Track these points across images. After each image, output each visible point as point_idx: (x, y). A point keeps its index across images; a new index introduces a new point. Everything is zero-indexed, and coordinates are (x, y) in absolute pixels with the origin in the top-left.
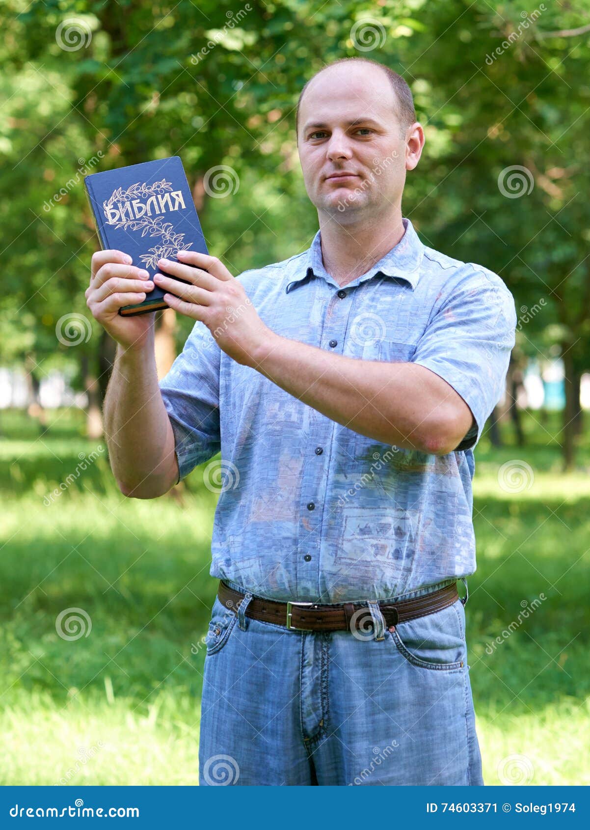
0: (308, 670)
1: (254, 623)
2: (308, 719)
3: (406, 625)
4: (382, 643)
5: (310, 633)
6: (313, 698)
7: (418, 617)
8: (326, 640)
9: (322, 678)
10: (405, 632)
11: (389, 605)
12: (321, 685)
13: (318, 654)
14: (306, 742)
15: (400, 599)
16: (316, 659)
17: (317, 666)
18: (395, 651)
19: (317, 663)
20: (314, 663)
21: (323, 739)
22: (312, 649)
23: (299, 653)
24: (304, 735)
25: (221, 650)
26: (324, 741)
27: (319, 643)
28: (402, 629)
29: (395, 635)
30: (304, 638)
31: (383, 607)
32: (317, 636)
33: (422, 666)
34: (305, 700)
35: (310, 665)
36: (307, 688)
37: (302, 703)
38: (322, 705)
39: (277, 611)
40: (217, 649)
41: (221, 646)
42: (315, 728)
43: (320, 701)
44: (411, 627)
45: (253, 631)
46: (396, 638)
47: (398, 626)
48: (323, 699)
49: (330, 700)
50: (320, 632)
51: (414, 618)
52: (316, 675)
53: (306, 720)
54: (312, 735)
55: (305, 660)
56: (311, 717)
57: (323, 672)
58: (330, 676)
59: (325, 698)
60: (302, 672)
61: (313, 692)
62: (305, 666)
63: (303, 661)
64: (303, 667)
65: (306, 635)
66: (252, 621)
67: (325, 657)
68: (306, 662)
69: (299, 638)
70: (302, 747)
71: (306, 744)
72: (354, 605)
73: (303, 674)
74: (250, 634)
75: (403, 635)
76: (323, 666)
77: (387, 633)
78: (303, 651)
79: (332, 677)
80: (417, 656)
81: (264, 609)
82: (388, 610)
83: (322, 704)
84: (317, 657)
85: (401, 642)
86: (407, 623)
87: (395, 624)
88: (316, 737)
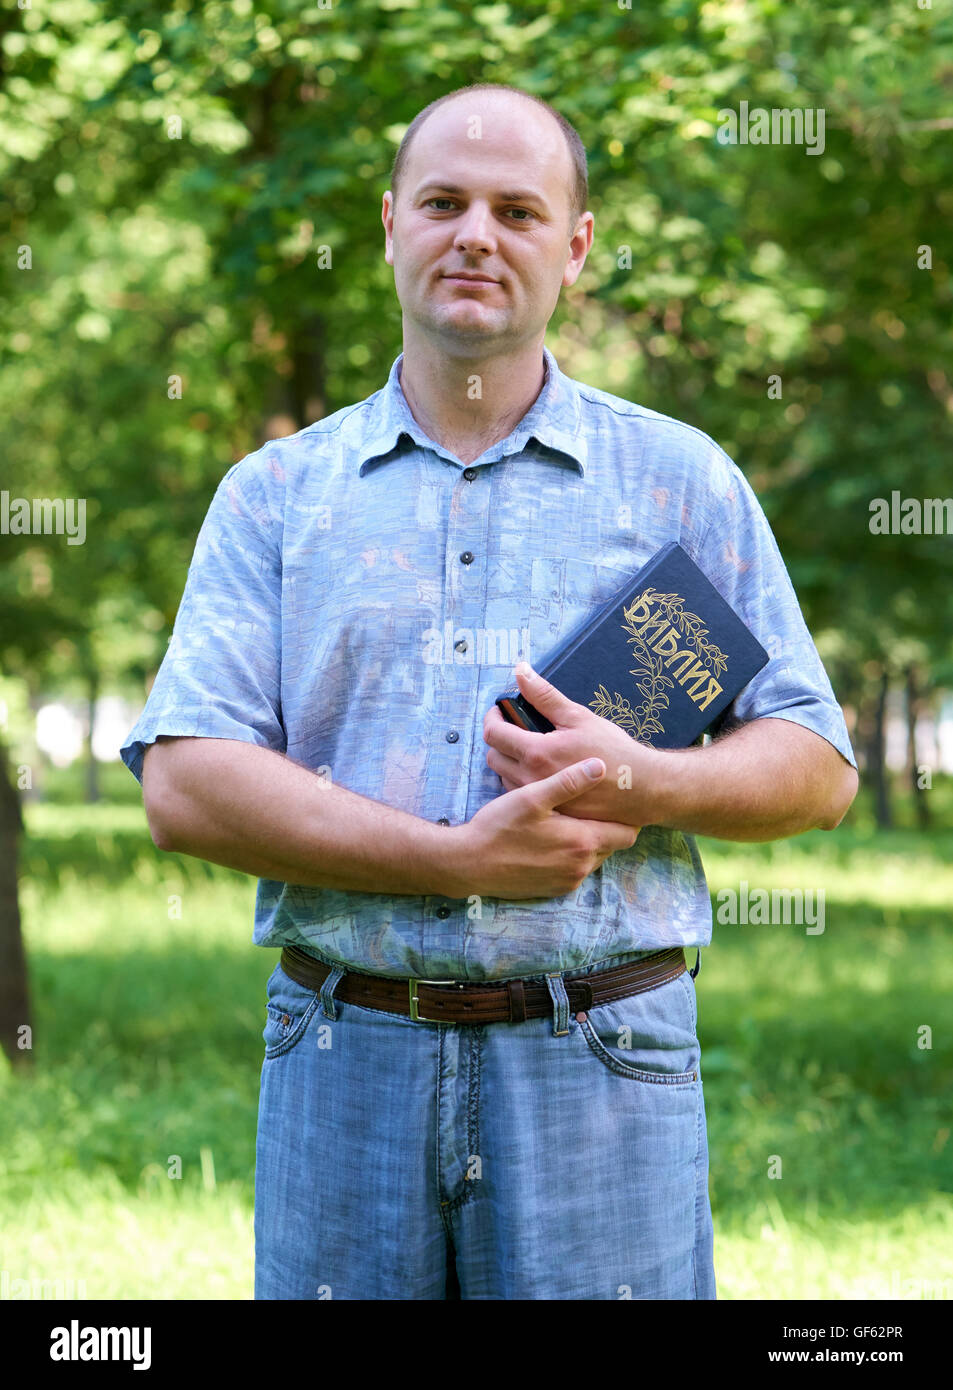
0: (450, 1083)
1: (351, 1009)
2: (448, 1169)
3: (605, 1010)
4: (565, 1039)
5: (452, 1026)
6: (457, 1132)
7: (624, 997)
8: (476, 1037)
9: (470, 1096)
10: (604, 1020)
11: (580, 979)
12: (469, 1108)
13: (464, 1058)
14: (443, 1207)
15: (595, 968)
16: (462, 1066)
17: (464, 1077)
18: (586, 1052)
19: (463, 1072)
20: (459, 1072)
21: (468, 1202)
22: (457, 1051)
23: (435, 1056)
24: (442, 1196)
25: (293, 1050)
26: (470, 1206)
27: (466, 1041)
28: (597, 1016)
29: (585, 1026)
30: (443, 1035)
31: (569, 980)
32: (463, 1032)
33: (631, 1077)
34: (446, 1134)
35: (454, 1075)
36: (450, 1113)
37: (441, 1140)
38: (469, 1144)
39: (391, 993)
40: (285, 1048)
41: (291, 1043)
42: (458, 1185)
43: (466, 1136)
44: (613, 1013)
45: (350, 1020)
46: (588, 1032)
47: (592, 1012)
48: (471, 1132)
49: (481, 1135)
50: (467, 1025)
51: (618, 999)
52: (461, 1091)
53: (446, 1170)
54: (453, 1197)
55: (445, 1067)
56: (453, 1165)
57: (473, 1086)
58: (482, 1093)
59: (473, 1130)
60: (441, 1086)
61: (458, 1120)
62: (445, 1077)
63: (442, 1068)
64: (442, 1078)
65: (445, 1029)
66: (346, 1005)
67: (476, 1063)
68: (447, 1070)
69: (433, 1033)
70: (436, 1216)
71: (442, 1212)
72: (524, 982)
73: (442, 1090)
74: (344, 1025)
75: (599, 1026)
76: (472, 1077)
77: (574, 1023)
78: (442, 1052)
79: (486, 1095)
80: (624, 1061)
81: (366, 989)
82: (578, 986)
83: (470, 1140)
84: (464, 1063)
85: (597, 1038)
86: (606, 1007)
87: (586, 1009)
88: (460, 1200)
